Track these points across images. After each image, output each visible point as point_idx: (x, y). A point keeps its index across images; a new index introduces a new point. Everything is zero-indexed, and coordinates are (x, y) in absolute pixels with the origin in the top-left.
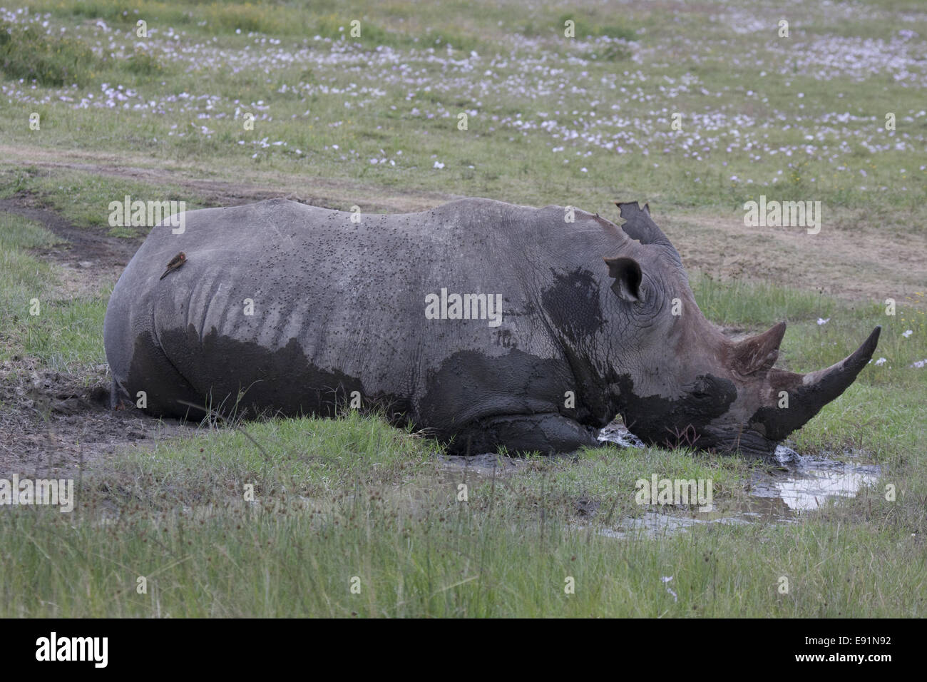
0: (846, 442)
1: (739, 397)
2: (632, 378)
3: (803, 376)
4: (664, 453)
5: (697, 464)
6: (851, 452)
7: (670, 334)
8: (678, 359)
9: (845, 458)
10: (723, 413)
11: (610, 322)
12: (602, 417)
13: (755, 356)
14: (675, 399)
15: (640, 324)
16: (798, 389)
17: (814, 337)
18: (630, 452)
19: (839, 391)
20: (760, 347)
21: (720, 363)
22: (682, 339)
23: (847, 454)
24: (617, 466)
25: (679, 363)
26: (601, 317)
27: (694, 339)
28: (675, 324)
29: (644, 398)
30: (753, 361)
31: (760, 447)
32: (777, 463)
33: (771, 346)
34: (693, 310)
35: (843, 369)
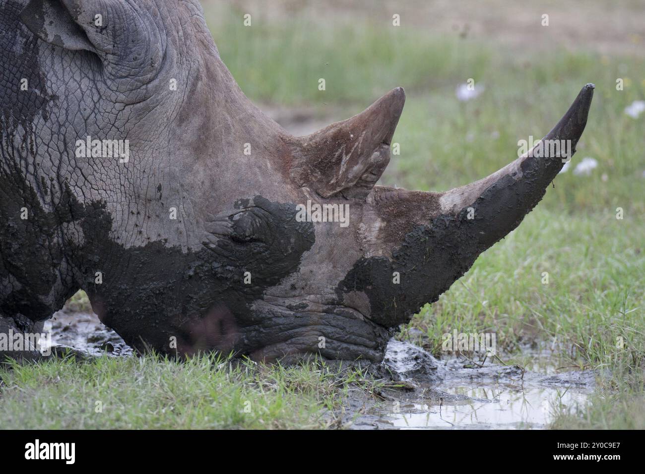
0: (526, 328)
1: (319, 240)
2: (109, 208)
3: (439, 196)
4: (169, 365)
5: (237, 384)
6: (534, 346)
7: (182, 118)
8: (199, 167)
9: (523, 359)
10: (287, 273)
11: (62, 98)
12: (46, 294)
13: (345, 159)
14: (195, 249)
15: (122, 97)
16: (432, 220)
17: (454, 125)
18: (102, 367)
19: (512, 220)
20: (356, 139)
21: (278, 177)
22: (205, 128)
23: (527, 351)
24: (78, 397)
25: (201, 175)
26: (43, 90)
27: (228, 129)
28: (189, 98)
29: (133, 249)
30: (343, 168)
31: (359, 340)
32: (391, 375)
33: (377, 137)
34: (220, 75)
35: (520, 175)
